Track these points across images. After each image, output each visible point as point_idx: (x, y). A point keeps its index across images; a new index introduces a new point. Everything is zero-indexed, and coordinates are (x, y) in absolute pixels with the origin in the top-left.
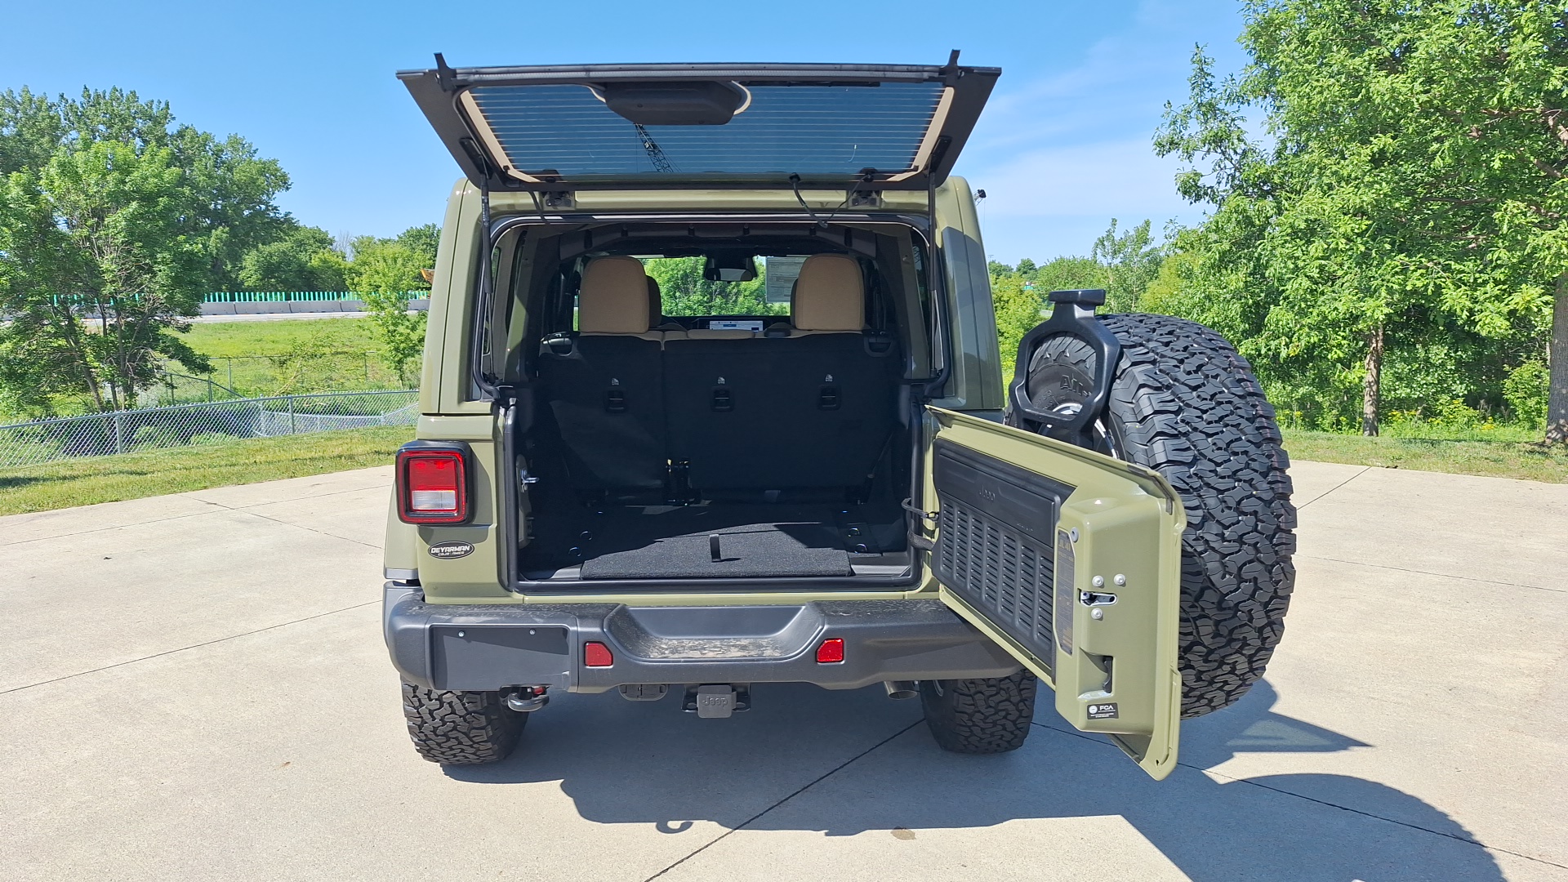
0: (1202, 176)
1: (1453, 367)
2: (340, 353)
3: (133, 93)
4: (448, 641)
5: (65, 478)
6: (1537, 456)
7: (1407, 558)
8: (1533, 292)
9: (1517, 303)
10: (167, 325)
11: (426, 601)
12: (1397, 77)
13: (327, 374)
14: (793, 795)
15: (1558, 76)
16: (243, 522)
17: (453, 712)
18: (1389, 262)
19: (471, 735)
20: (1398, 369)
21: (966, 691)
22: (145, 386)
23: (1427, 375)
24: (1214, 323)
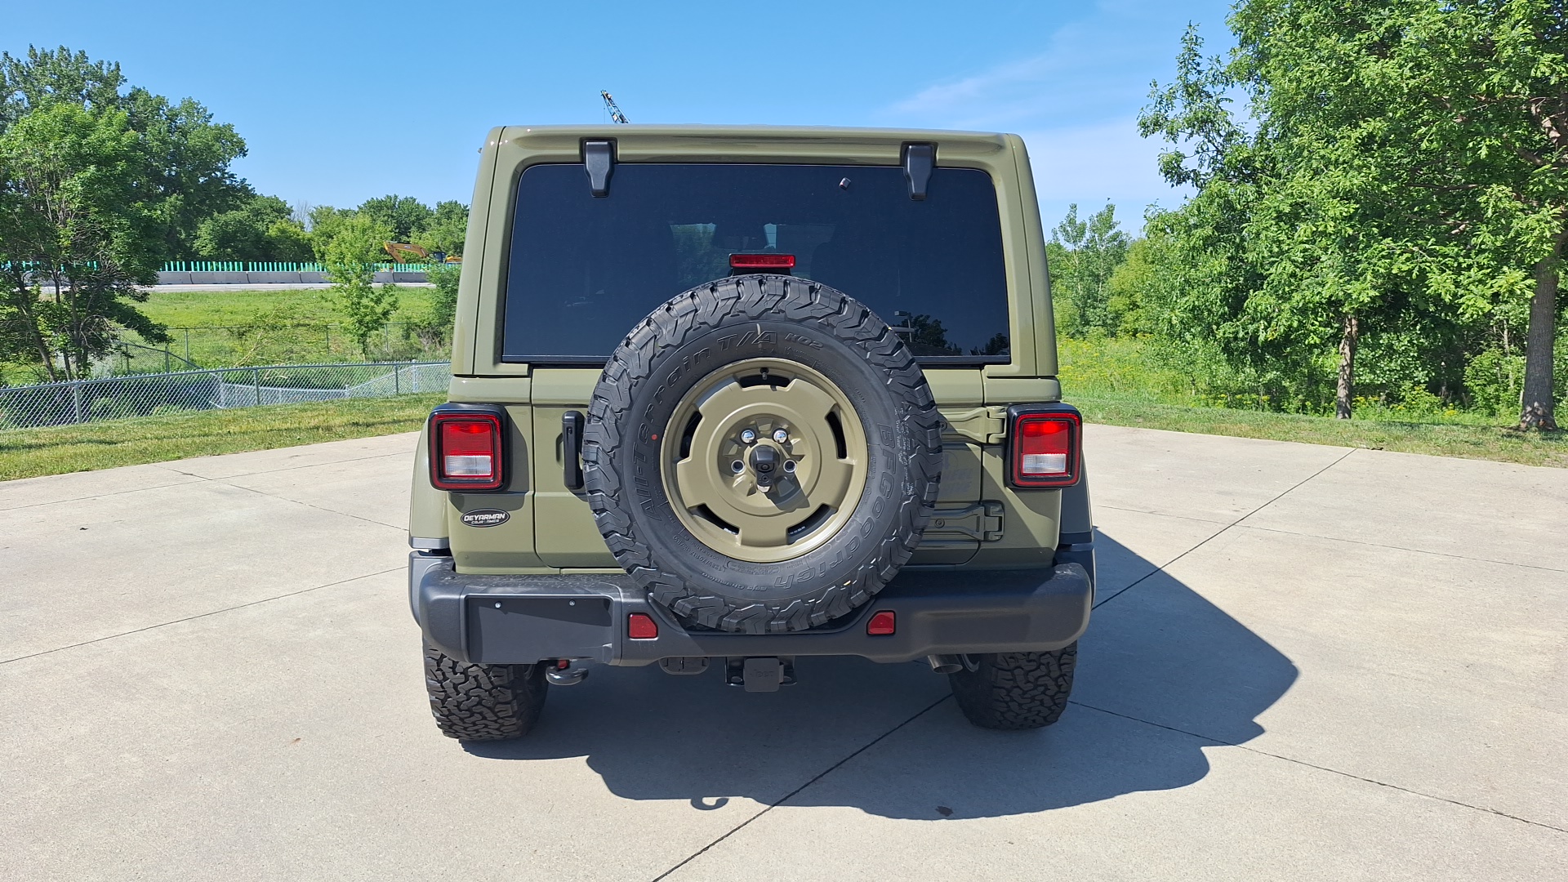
0: (1185, 158)
1: (1416, 355)
2: (302, 325)
3: (82, 53)
4: (483, 611)
5: (30, 447)
6: (1514, 440)
7: (1405, 537)
8: (1517, 275)
9: (1501, 286)
10: (123, 293)
11: (457, 571)
12: (1387, 63)
13: (288, 347)
14: (828, 772)
15: (1546, 63)
16: (222, 493)
17: (479, 686)
18: (1376, 245)
19: (496, 710)
20: (1362, 355)
21: (1005, 666)
22: (101, 356)
23: (1391, 362)
24: (1194, 306)
